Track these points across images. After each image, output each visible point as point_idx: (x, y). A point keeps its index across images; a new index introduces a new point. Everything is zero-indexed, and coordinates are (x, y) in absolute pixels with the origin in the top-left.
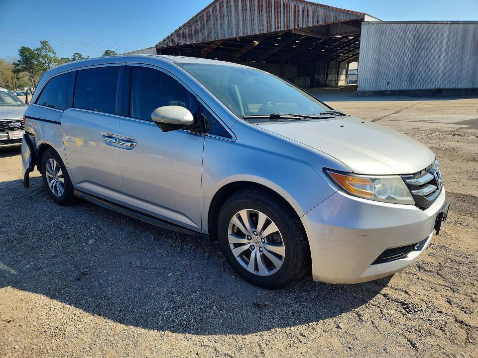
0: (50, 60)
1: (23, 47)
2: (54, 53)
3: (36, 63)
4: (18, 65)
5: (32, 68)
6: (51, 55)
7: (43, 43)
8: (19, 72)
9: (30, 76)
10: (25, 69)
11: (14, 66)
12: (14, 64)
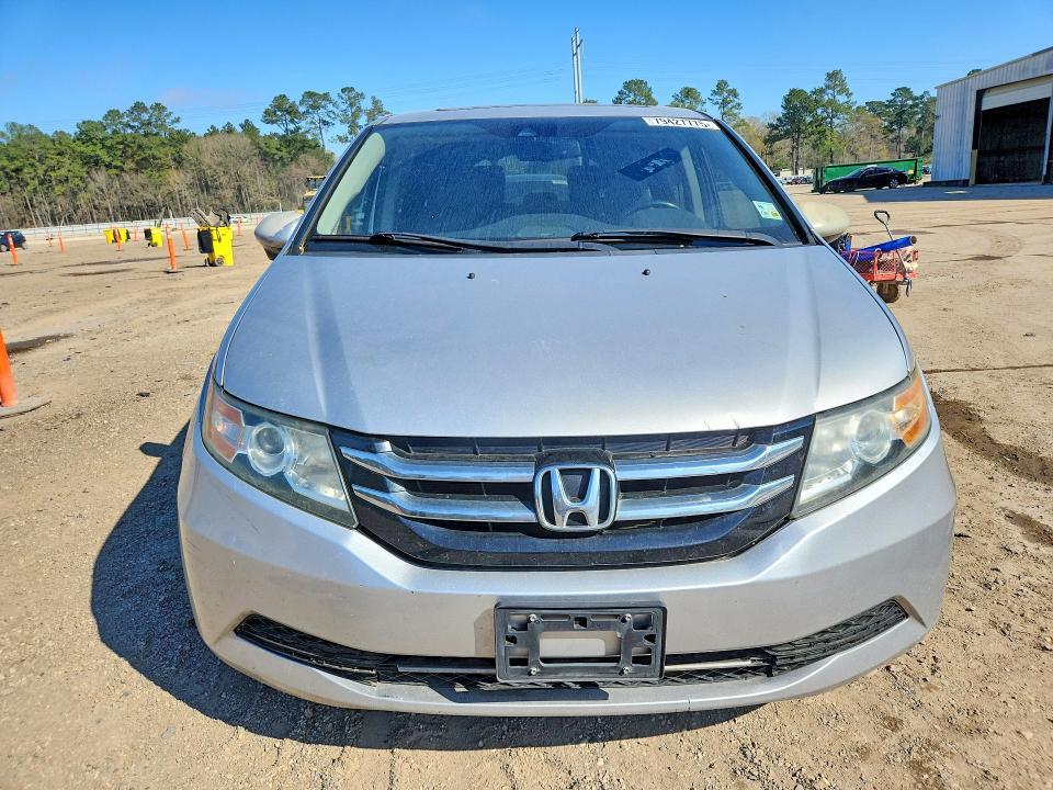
0: (837, 109)
1: (794, 90)
2: (848, 95)
3: (809, 119)
4: (775, 127)
5: (799, 131)
6: (841, 99)
7: (833, 76)
8: (774, 141)
9: (793, 148)
10: (787, 134)
11: (767, 131)
12: (771, 125)
